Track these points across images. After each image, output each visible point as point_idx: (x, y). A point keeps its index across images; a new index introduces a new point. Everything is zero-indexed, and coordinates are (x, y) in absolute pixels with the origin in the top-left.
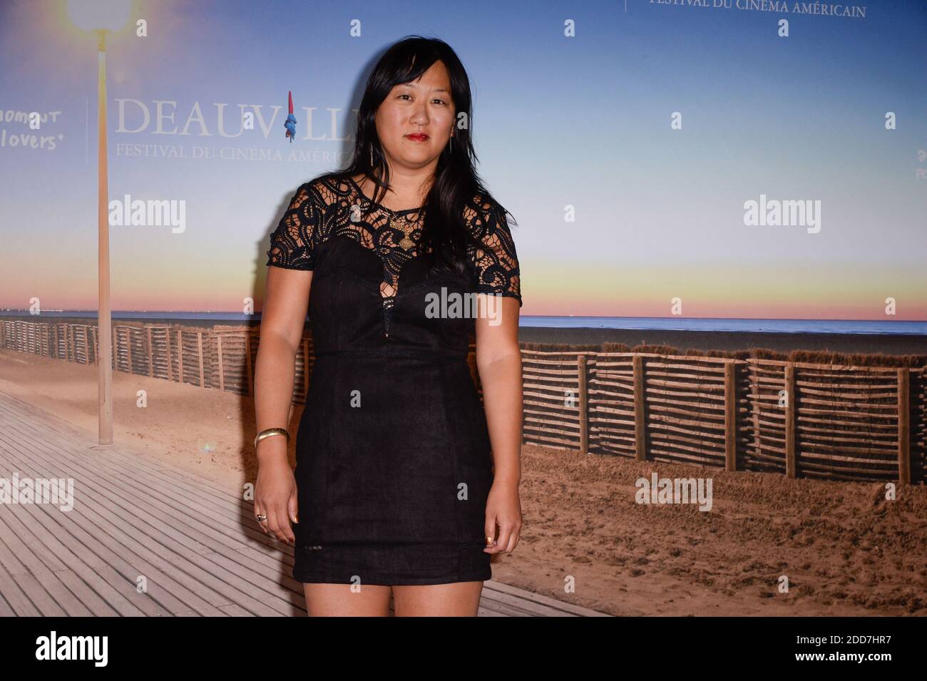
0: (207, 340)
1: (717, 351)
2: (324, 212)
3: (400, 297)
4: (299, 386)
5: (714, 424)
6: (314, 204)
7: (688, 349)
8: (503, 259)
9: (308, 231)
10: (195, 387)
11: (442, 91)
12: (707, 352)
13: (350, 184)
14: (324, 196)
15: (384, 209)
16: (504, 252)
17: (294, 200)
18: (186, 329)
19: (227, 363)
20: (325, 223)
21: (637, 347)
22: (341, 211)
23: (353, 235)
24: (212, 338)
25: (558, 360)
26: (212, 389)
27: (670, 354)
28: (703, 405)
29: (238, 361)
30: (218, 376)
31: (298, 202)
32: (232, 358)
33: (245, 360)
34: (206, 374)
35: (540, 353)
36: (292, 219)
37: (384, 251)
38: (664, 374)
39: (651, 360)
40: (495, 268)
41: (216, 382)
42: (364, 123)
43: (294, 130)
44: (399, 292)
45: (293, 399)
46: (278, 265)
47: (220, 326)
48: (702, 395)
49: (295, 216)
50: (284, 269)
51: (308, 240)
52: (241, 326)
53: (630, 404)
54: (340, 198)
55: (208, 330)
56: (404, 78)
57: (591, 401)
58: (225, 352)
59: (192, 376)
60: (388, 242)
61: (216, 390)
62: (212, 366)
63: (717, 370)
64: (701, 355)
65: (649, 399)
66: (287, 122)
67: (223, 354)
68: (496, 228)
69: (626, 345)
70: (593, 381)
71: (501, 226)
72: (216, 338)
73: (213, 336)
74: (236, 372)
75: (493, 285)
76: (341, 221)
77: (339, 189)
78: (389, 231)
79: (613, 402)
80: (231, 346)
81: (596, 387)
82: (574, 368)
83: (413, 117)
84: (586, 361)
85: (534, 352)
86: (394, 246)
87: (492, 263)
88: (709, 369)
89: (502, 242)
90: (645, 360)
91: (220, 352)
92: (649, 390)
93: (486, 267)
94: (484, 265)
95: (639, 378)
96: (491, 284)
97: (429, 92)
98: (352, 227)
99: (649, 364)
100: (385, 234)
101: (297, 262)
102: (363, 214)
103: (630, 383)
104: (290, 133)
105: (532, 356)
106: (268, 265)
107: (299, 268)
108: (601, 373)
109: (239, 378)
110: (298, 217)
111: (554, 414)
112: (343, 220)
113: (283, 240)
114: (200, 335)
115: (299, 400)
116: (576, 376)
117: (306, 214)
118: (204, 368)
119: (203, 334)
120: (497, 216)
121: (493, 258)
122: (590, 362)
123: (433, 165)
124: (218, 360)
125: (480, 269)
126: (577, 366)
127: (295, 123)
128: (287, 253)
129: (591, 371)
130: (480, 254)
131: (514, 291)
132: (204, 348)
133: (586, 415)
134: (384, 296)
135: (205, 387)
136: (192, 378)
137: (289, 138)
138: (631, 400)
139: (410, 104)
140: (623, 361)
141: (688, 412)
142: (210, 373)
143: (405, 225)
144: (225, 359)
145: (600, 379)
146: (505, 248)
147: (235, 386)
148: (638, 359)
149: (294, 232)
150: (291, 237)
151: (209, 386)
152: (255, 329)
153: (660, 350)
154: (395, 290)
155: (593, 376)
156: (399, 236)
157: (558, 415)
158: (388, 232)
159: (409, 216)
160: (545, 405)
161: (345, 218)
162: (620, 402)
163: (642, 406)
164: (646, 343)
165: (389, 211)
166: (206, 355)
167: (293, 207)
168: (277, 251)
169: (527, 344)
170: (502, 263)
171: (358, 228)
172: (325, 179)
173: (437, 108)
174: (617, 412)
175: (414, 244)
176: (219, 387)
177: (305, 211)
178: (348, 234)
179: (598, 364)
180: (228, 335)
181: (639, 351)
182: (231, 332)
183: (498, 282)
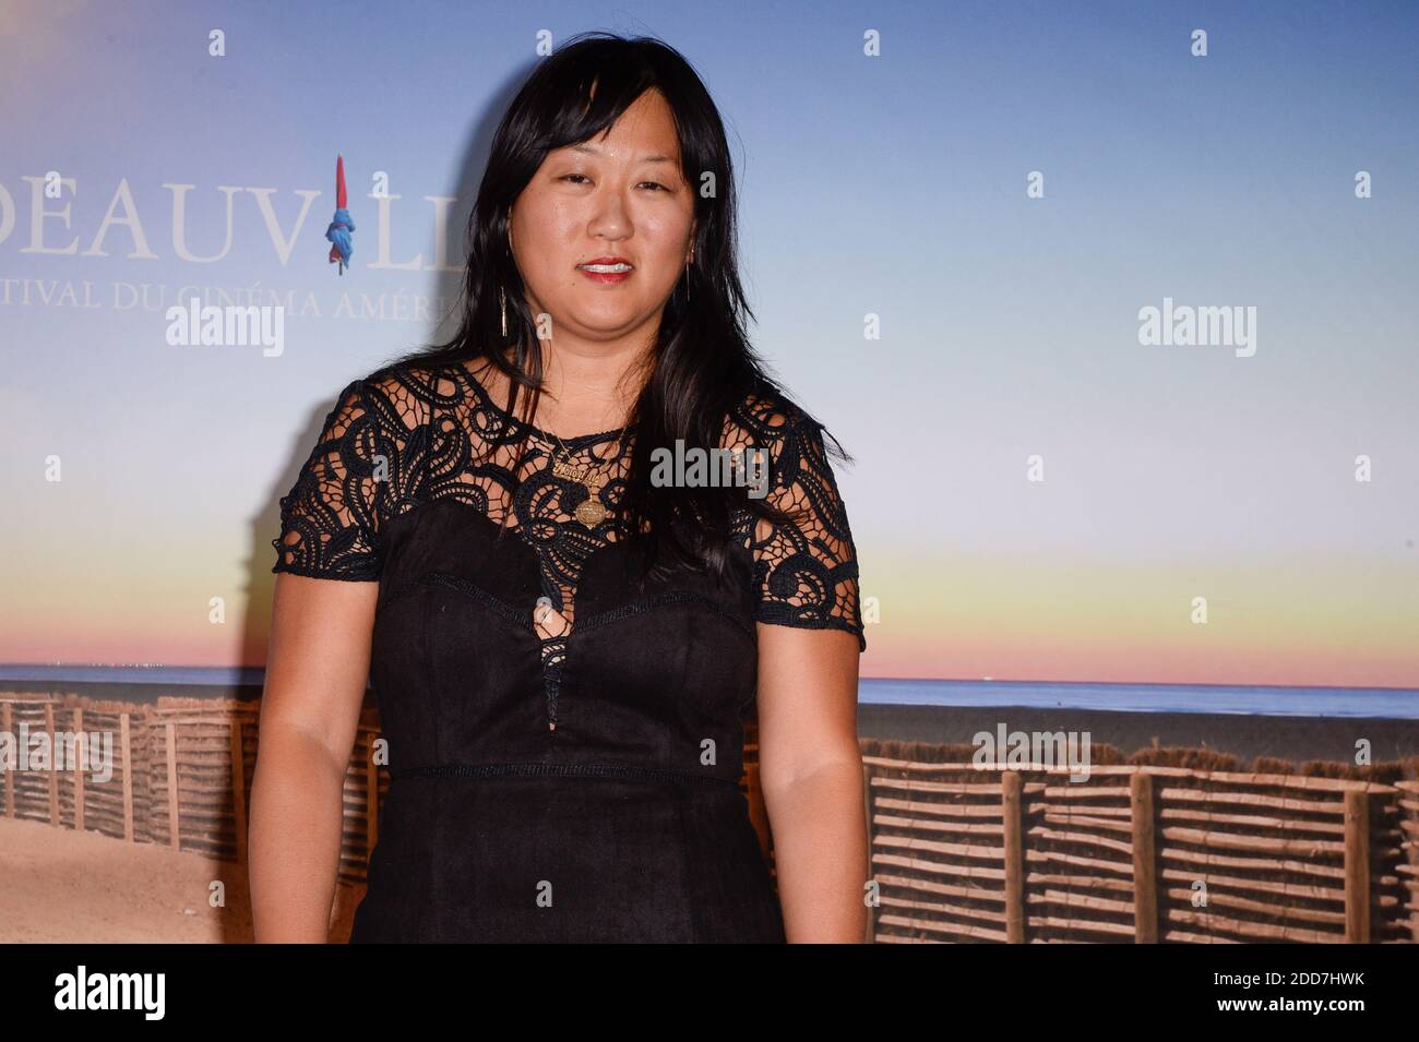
0: (142, 731)
1: (1327, 763)
2: (401, 445)
3: (581, 636)
4: (354, 840)
5: (1319, 933)
6: (378, 429)
7: (1258, 758)
8: (817, 542)
9: (365, 491)
10: (112, 840)
11: (659, 160)
12: (1304, 764)
13: (462, 380)
14: (401, 407)
15: (539, 434)
16: (819, 525)
17: (332, 420)
18: (94, 706)
19: (188, 784)
20: (405, 472)
21: (1141, 752)
22: (441, 442)
23: (468, 496)
24: (153, 727)
25: (956, 782)
26: (151, 846)
27: (1218, 770)
28: (1293, 890)
29: (212, 779)
30: (167, 815)
31: (342, 424)
32: (200, 773)
33: (230, 777)
34: (138, 812)
35: (915, 766)
36: (327, 464)
37: (541, 531)
38: (1204, 816)
39: (1173, 782)
40: (800, 561)
41: (162, 828)
42: (483, 237)
43: (348, 247)
44: (578, 625)
45: (341, 871)
46: (299, 569)
47: (172, 700)
48: (1293, 866)
49: (335, 456)
50: (311, 580)
51: (365, 511)
52: (220, 700)
53: (1124, 885)
54: (438, 413)
55: (145, 708)
56: (573, 132)
57: (1034, 878)
58: (184, 759)
59: (105, 816)
60: (551, 511)
61: (162, 848)
62: (153, 792)
63: (1326, 807)
64: (1290, 772)
65: (1168, 874)
66: (333, 227)
67: (178, 764)
68: (800, 471)
69: (1116, 749)
70: (1036, 830)
71: (811, 463)
72: (164, 726)
73: (155, 723)
74: (206, 806)
75: (794, 601)
76: (442, 465)
77: (434, 393)
78: (553, 484)
79: (1085, 881)
80: (198, 747)
81: (1044, 844)
82: (994, 800)
83: (595, 221)
84: (1022, 786)
85: (901, 764)
86: (564, 518)
87: (791, 551)
88: (1308, 806)
89: (813, 501)
90: (1160, 782)
91: (171, 759)
92: (1167, 853)
93: (776, 562)
94: (773, 556)
95: (1144, 825)
96: (790, 601)
97: (631, 164)
98: (467, 478)
99: (1168, 793)
100: (542, 491)
101: (342, 561)
102: (490, 446)
103: (1124, 836)
104: (340, 253)
105: (897, 773)
106: (275, 570)
107: (346, 577)
108: (1056, 813)
109: (213, 820)
110: (343, 459)
111: (948, 908)
112: (446, 462)
113: (310, 514)
114: (125, 721)
115: (353, 872)
116: (997, 820)
117: (360, 451)
118: (134, 796)
119: (133, 717)
120: (802, 442)
121: (794, 541)
122: (1030, 787)
123: (649, 331)
124: (165, 778)
125: (764, 565)
126: (1000, 796)
127: (351, 229)
128: (318, 542)
129: (1034, 808)
130: (764, 530)
131: (846, 615)
132: (133, 751)
133: (1021, 909)
134: (543, 636)
135: (136, 840)
136: (106, 820)
137: (337, 264)
138: (1127, 877)
139: (588, 193)
140: (1107, 785)
141: (1257, 906)
142: (148, 808)
143: (590, 469)
144: (182, 776)
145: (1054, 827)
146: (821, 516)
147: (206, 838)
148: (1142, 781)
149: (332, 492)
150: (326, 506)
151: (146, 837)
152: (250, 707)
153: (1195, 761)
154: (568, 621)
155: (1039, 818)
156: (574, 495)
157: (957, 910)
158: (549, 488)
159: (598, 450)
160: (926, 886)
161: (450, 458)
162: (1099, 881)
163: (1151, 889)
164: (1162, 743)
165: (551, 439)
166: (140, 766)
167: (330, 437)
168: (295, 538)
169: (885, 743)
170: (814, 551)
171: (479, 481)
172: (402, 371)
173: (648, 198)
174: (1094, 903)
175: (609, 514)
176: (167, 841)
177: (358, 444)
178: (457, 494)
179: (1050, 792)
180: (190, 720)
181: (1146, 761)
182: (196, 714)
183: (806, 595)
